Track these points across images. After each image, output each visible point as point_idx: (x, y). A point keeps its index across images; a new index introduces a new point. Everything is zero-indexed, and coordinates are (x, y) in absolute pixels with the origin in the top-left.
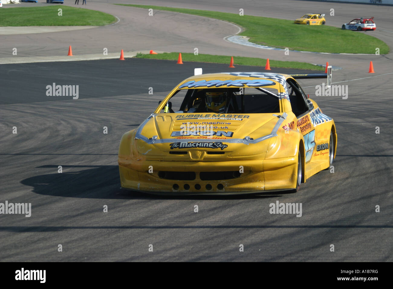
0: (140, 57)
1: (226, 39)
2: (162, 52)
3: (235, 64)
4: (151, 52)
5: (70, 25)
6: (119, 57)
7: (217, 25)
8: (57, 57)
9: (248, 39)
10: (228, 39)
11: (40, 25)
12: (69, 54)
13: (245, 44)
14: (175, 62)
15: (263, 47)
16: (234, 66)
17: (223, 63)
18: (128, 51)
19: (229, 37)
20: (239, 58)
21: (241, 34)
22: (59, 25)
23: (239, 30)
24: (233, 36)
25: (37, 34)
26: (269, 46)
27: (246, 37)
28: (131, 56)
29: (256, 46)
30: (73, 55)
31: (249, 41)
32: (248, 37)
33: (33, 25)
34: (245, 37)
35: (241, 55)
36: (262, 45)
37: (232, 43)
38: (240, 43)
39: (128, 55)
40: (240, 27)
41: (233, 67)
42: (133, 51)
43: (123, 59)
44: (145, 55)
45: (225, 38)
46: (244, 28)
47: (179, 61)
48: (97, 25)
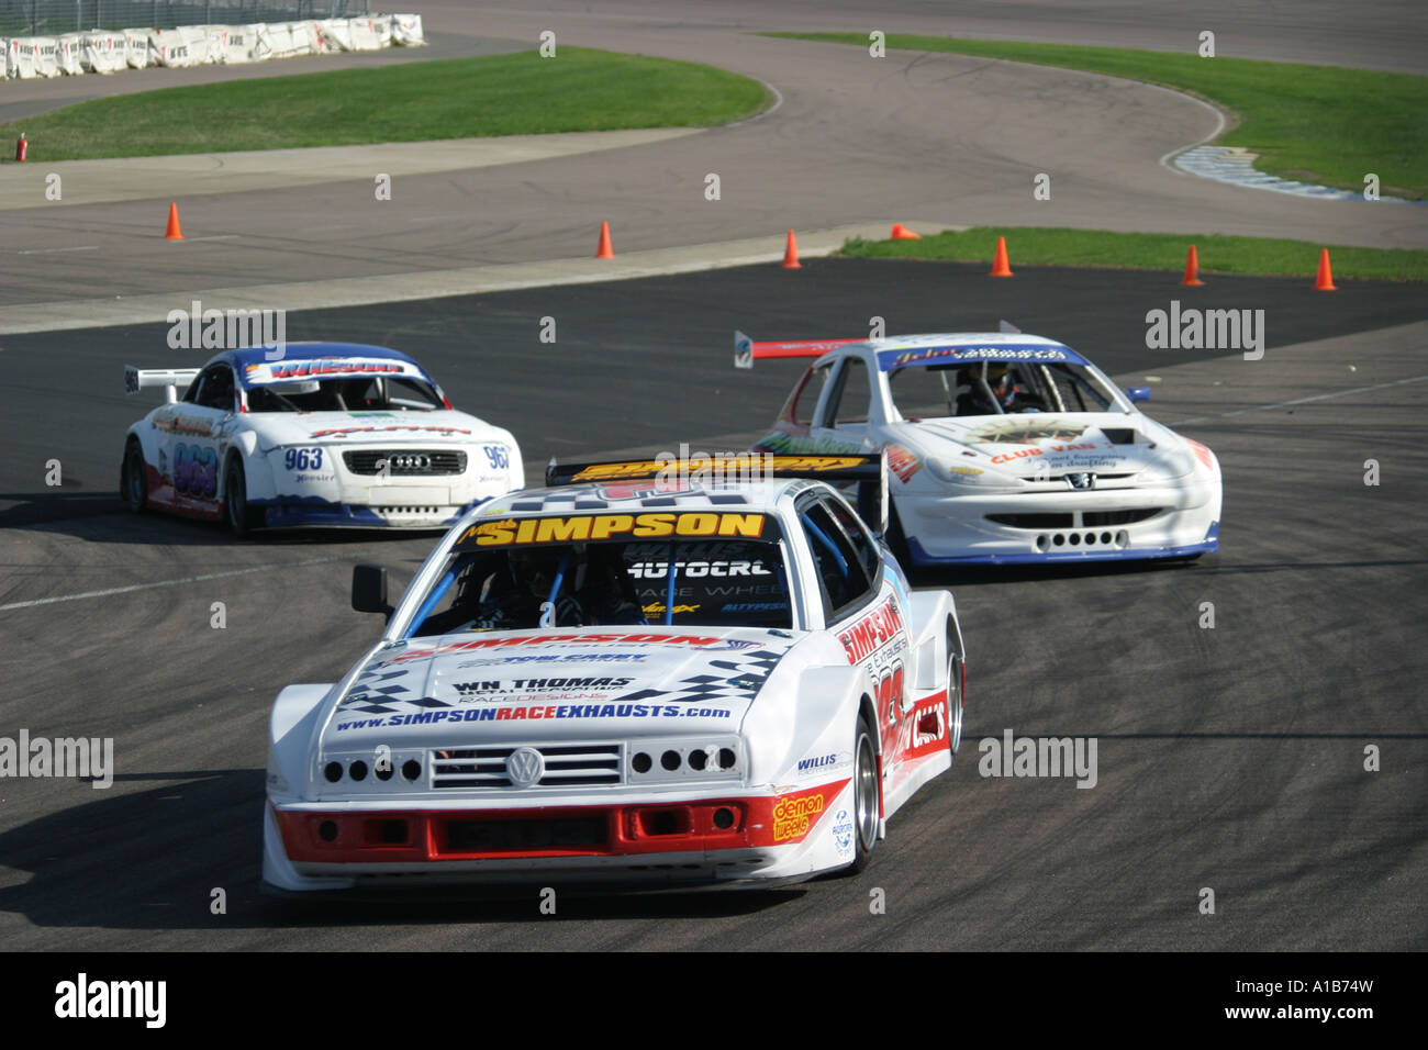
0: (855, 253)
1: (1171, 162)
2: (935, 229)
3: (1203, 271)
4: (896, 232)
5: (603, 129)
6: (779, 256)
7: (1137, 104)
8: (558, 264)
9: (1253, 157)
10: (1178, 162)
11: (497, 132)
12: (601, 252)
13: (1240, 183)
14: (986, 269)
15: (1310, 192)
16: (1201, 277)
17: (1160, 268)
18: (812, 227)
19: (1181, 154)
20: (1219, 241)
21: (1227, 140)
22: (565, 130)
23: (1216, 121)
24: (1196, 148)
25: (488, 170)
26: (1331, 187)
27: (1244, 150)
28: (823, 251)
29: (1281, 188)
30: (615, 252)
31: (1257, 166)
32: (1251, 149)
33: (472, 133)
34: (1239, 151)
35: (1229, 229)
36: (1304, 182)
37: (1191, 178)
38: (1221, 178)
39: (815, 246)
40: (1222, 111)
41: (1198, 282)
42: (830, 225)
43: (796, 265)
44: (874, 246)
45: (1167, 157)
46: (1237, 116)
47: (999, 266)
48: (700, 125)
